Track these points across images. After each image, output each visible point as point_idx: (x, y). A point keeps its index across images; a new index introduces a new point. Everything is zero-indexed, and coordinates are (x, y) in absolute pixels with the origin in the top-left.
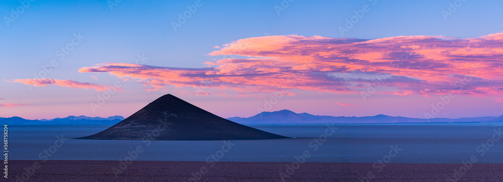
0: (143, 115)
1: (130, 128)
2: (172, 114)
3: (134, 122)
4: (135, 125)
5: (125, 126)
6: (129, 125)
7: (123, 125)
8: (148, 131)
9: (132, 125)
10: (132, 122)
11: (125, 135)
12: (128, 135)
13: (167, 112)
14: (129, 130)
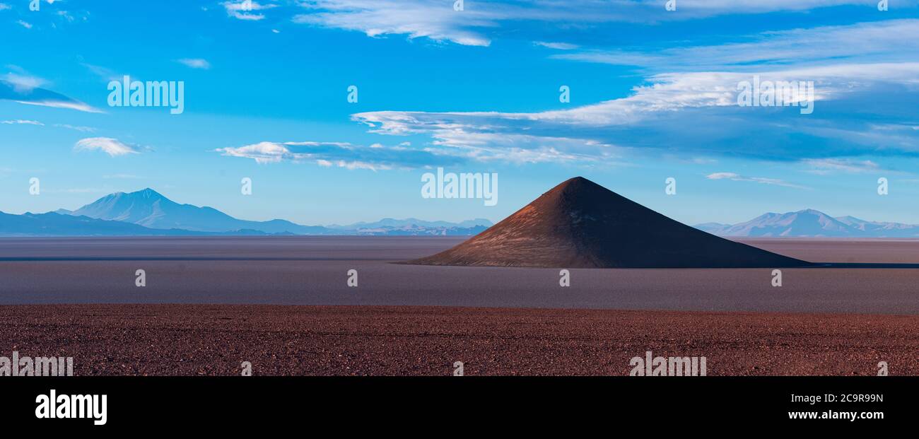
0: (529, 217)
1: (504, 243)
2: (586, 217)
3: (512, 232)
4: (513, 237)
5: (494, 239)
6: (501, 237)
7: (491, 237)
8: (539, 249)
9: (509, 237)
10: (508, 231)
11: (492, 257)
12: (500, 256)
13: (576, 212)
14: (502, 246)
